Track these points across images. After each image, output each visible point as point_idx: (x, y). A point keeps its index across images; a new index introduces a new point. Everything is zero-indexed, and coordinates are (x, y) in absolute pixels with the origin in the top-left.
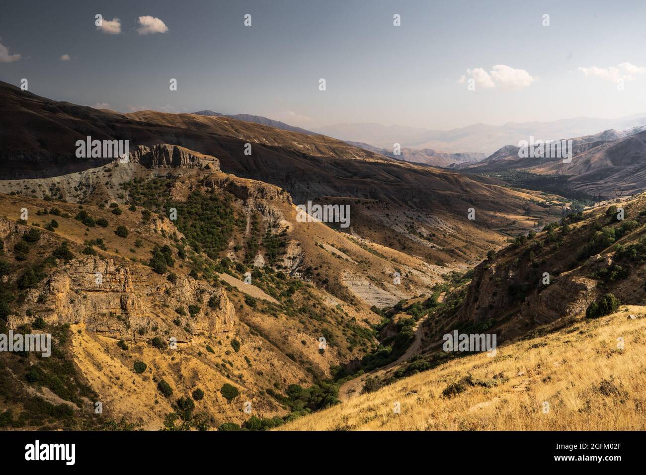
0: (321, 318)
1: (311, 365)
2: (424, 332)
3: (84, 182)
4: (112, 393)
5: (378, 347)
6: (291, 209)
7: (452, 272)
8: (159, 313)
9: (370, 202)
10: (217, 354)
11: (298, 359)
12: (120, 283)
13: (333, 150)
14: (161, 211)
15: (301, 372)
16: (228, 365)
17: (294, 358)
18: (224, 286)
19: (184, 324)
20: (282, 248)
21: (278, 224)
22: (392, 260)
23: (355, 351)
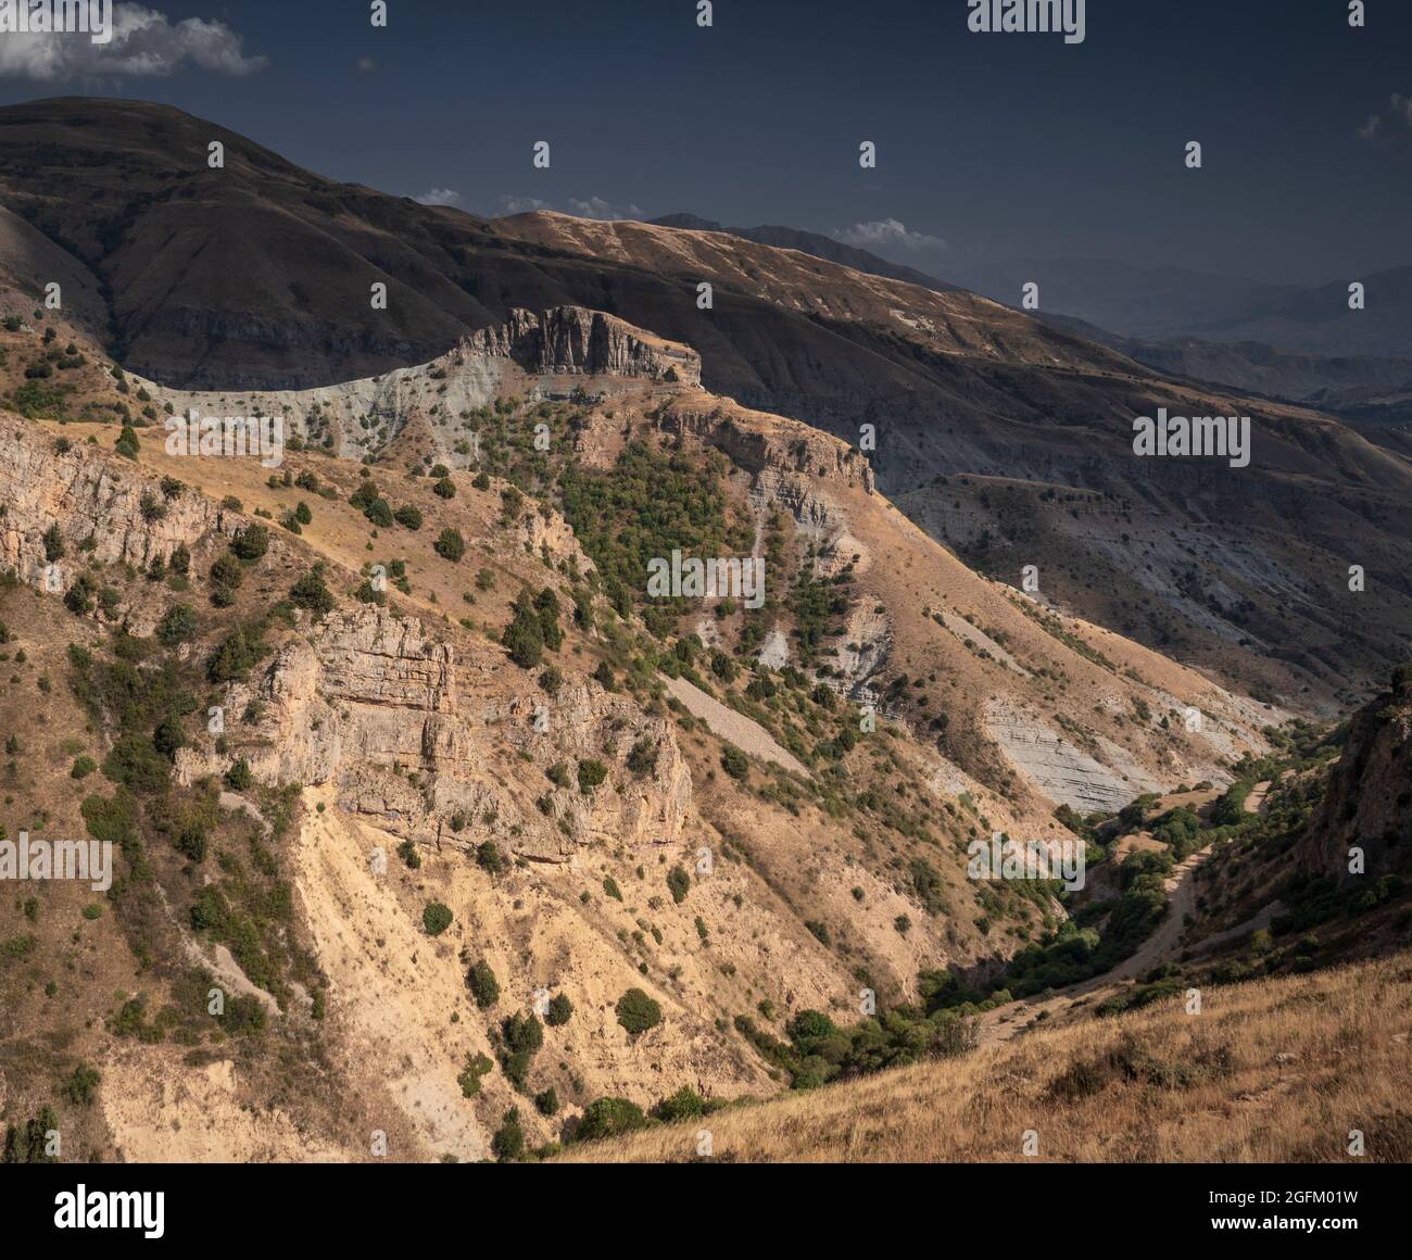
0: (913, 828)
1: (867, 959)
2: (1196, 896)
3: (382, 403)
4: (360, 981)
5: (1060, 928)
6: (868, 506)
7: (1295, 722)
8: (506, 775)
9: (1081, 497)
10: (627, 903)
11: (835, 941)
12: (427, 685)
13: (995, 339)
14: (550, 493)
15: (839, 979)
16: (649, 938)
17: (825, 935)
18: (675, 714)
19: (560, 813)
20: (837, 618)
21: (832, 547)
22: (1128, 674)
23: (996, 932)
